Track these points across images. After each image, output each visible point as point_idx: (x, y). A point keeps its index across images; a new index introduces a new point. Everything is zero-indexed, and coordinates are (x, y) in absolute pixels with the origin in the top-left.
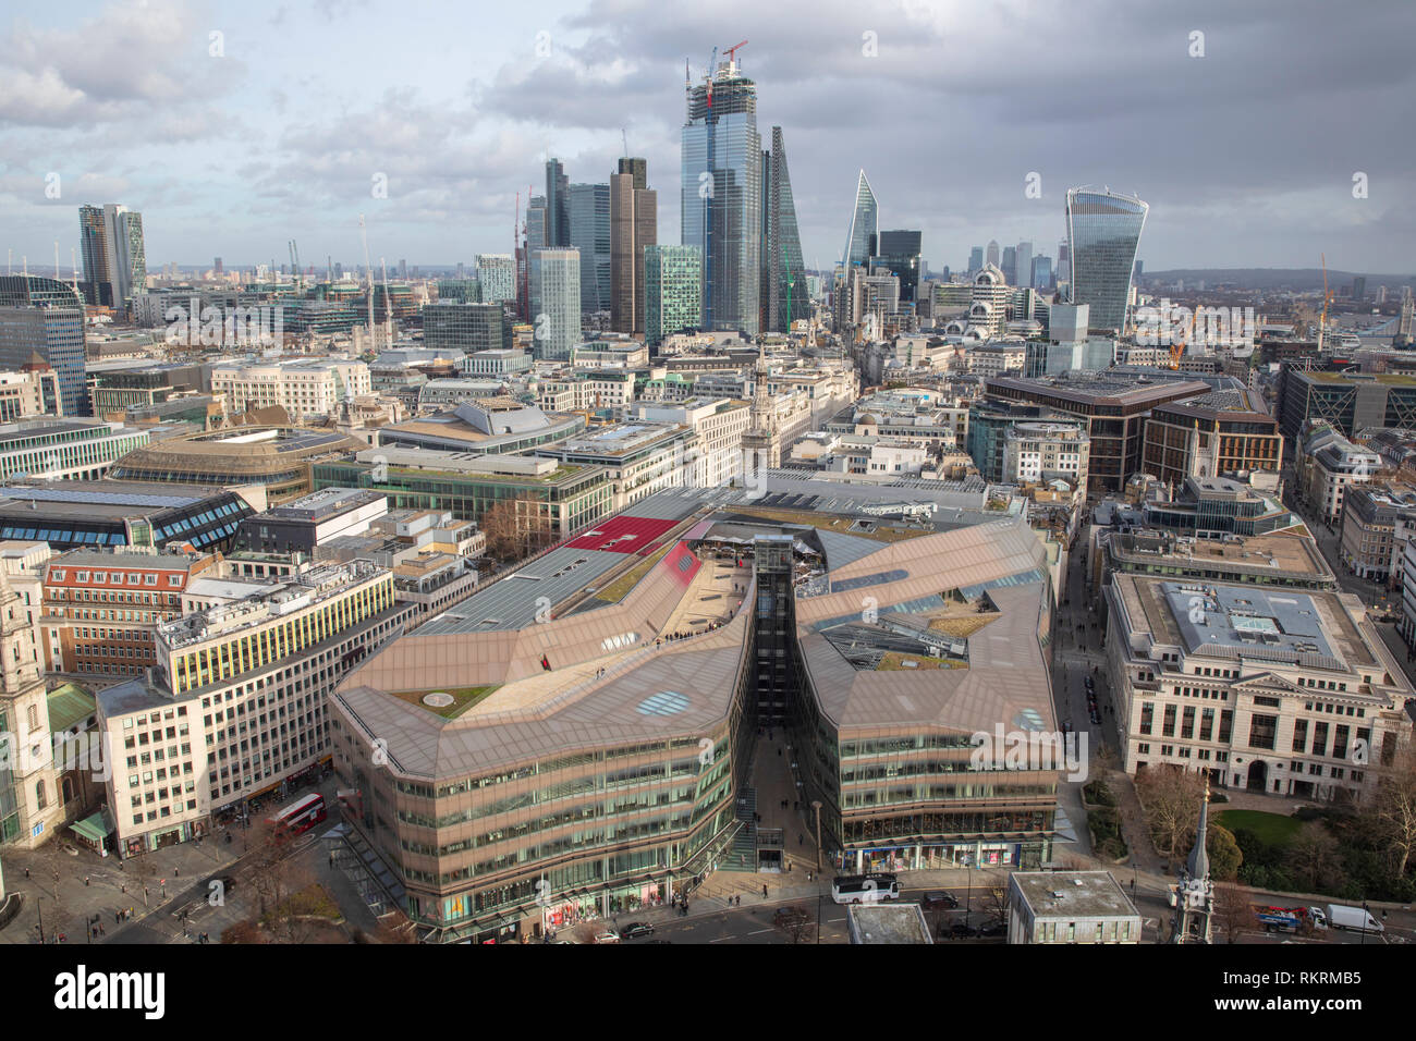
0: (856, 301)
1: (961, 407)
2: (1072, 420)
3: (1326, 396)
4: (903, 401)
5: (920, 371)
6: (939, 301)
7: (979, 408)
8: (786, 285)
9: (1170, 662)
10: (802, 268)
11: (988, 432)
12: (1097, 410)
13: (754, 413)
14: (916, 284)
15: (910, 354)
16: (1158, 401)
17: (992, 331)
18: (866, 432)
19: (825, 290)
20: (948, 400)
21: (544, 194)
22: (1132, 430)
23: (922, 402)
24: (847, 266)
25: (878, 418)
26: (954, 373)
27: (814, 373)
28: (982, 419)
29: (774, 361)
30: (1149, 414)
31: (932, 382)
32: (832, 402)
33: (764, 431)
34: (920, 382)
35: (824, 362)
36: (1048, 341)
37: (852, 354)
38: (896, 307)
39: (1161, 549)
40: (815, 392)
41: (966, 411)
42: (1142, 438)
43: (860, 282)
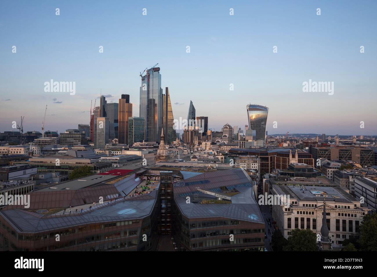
0: (190, 136)
1: (222, 155)
3: (323, 153)
4: (205, 153)
9: (294, 204)
12: (261, 154)
14: (207, 131)
15: (206, 146)
18: (194, 161)
20: (218, 154)
21: (99, 105)
22: (271, 160)
25: (198, 157)
28: (228, 156)
36: (245, 141)
39: (286, 180)
40: (179, 153)
41: (223, 157)
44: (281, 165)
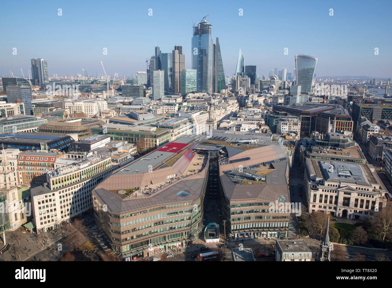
0: (238, 84)
1: (266, 113)
2: (296, 117)
3: (365, 111)
4: (250, 111)
6: (261, 84)
7: (271, 113)
9: (321, 183)
10: (224, 76)
11: (273, 120)
12: (303, 114)
13: (210, 115)
14: (255, 80)
15: (253, 99)
16: (319, 112)
17: (275, 93)
18: (240, 120)
19: (230, 81)
20: (263, 111)
21: (155, 55)
22: (312, 120)
23: (256, 112)
24: (236, 75)
25: (244, 116)
26: (265, 104)
27: (227, 104)
28: (272, 116)
29: (216, 101)
31: (258, 106)
32: (231, 112)
33: (212, 119)
34: (255, 106)
35: (229, 101)
36: (290, 95)
37: (237, 99)
38: (249, 86)
39: (319, 152)
40: (227, 109)
42: (315, 122)
43: (240, 79)
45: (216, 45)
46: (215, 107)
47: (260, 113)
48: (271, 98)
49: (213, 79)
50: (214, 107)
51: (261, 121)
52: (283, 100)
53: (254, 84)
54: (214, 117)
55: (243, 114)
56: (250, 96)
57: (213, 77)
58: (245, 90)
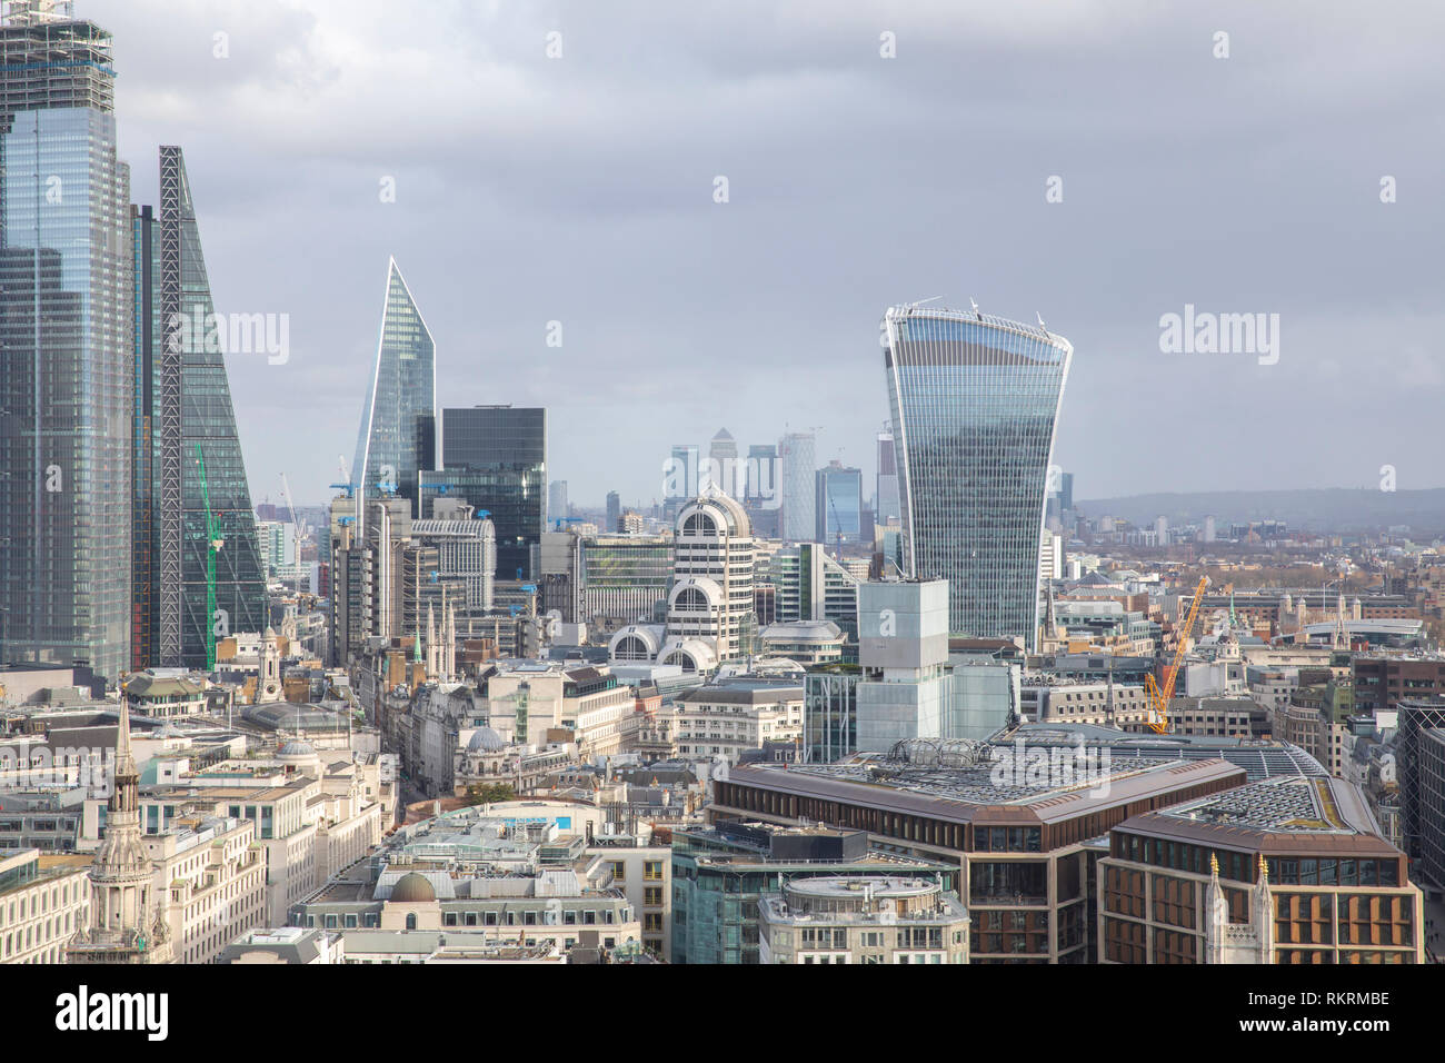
0: (386, 583)
1: (652, 844)
2: (923, 865)
4: (505, 835)
5: (551, 754)
6: (595, 577)
7: (697, 844)
8: (203, 545)
10: (245, 503)
11: (719, 905)
12: (981, 837)
13: (104, 887)
14: (537, 539)
15: (523, 714)
16: (1124, 812)
17: (725, 651)
18: (411, 922)
19: (306, 556)
20: (619, 827)
22: (1069, 885)
23: (555, 834)
24: (361, 495)
25: (442, 882)
26: (634, 758)
27: (273, 771)
28: (703, 872)
29: (167, 745)
30: (1104, 843)
31: (578, 782)
32: (322, 845)
33: (128, 935)
34: (549, 783)
35: (301, 741)
36: (857, 671)
37: (378, 719)
38: (489, 596)
40: (278, 822)
41: (664, 853)
42: (1093, 903)
43: (396, 536)
44: (1149, 933)
45: (156, 214)
46: (153, 811)
47: (592, 842)
48: (687, 695)
49: (135, 536)
50: (145, 803)
51: (609, 919)
52: (801, 716)
53: (526, 577)
54: (150, 909)
55: (440, 866)
56: (502, 687)
57: (136, 516)
58: (453, 633)
